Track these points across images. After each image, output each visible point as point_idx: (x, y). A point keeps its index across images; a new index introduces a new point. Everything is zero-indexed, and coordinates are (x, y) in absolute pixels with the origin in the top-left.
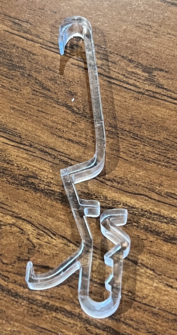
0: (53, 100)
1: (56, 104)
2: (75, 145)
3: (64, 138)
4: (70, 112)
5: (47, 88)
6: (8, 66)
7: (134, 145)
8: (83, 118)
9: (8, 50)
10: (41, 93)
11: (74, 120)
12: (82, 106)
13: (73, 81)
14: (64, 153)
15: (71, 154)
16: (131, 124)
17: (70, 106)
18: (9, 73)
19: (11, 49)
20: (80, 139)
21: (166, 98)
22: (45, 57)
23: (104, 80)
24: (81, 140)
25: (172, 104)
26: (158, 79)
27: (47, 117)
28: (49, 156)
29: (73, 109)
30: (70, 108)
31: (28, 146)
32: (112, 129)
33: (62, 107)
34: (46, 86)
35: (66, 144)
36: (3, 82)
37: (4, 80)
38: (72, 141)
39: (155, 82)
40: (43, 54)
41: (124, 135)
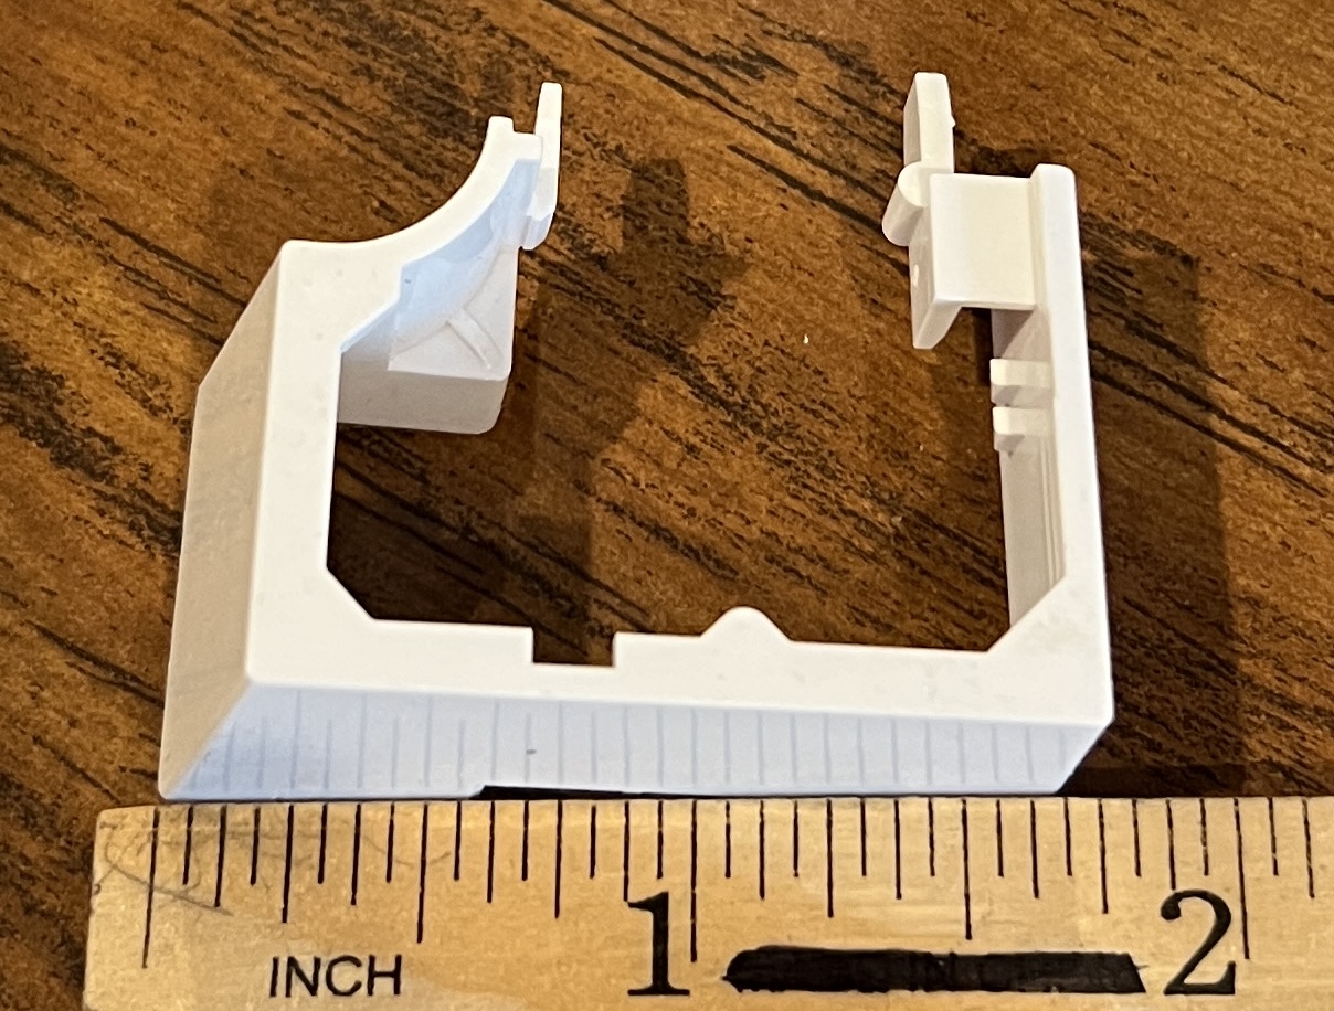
0: (610, 312)
1: (624, 336)
2: (682, 563)
3: (633, 518)
4: (684, 389)
5: (595, 250)
6: (427, 113)
7: (970, 612)
8: (742, 429)
9: (445, 38)
10: (562, 273)
11: (697, 433)
12: (748, 371)
13: (726, 234)
14: (620, 597)
15: (656, 604)
16: (973, 501)
17: (692, 356)
18: (428, 147)
19: (460, 34)
20: (710, 536)
21: (1166, 394)
22: (610, 95)
23: (878, 253)
24: (713, 543)
25: (1192, 430)
26: (1139, 292)
27: (572, 400)
28: (543, 601)
29: (702, 378)
30: (687, 367)
31: (454, 530)
32: (875, 513)
33: (651, 356)
34: (592, 241)
35: (637, 549)
36: (390, 191)
37: (396, 177)
38: (672, 542)
39: (1124, 305)
40: (607, 77)
41: (926, 551)
